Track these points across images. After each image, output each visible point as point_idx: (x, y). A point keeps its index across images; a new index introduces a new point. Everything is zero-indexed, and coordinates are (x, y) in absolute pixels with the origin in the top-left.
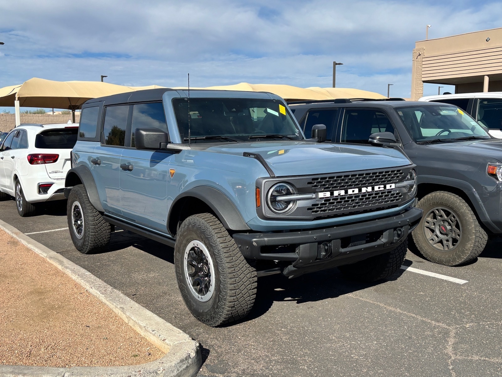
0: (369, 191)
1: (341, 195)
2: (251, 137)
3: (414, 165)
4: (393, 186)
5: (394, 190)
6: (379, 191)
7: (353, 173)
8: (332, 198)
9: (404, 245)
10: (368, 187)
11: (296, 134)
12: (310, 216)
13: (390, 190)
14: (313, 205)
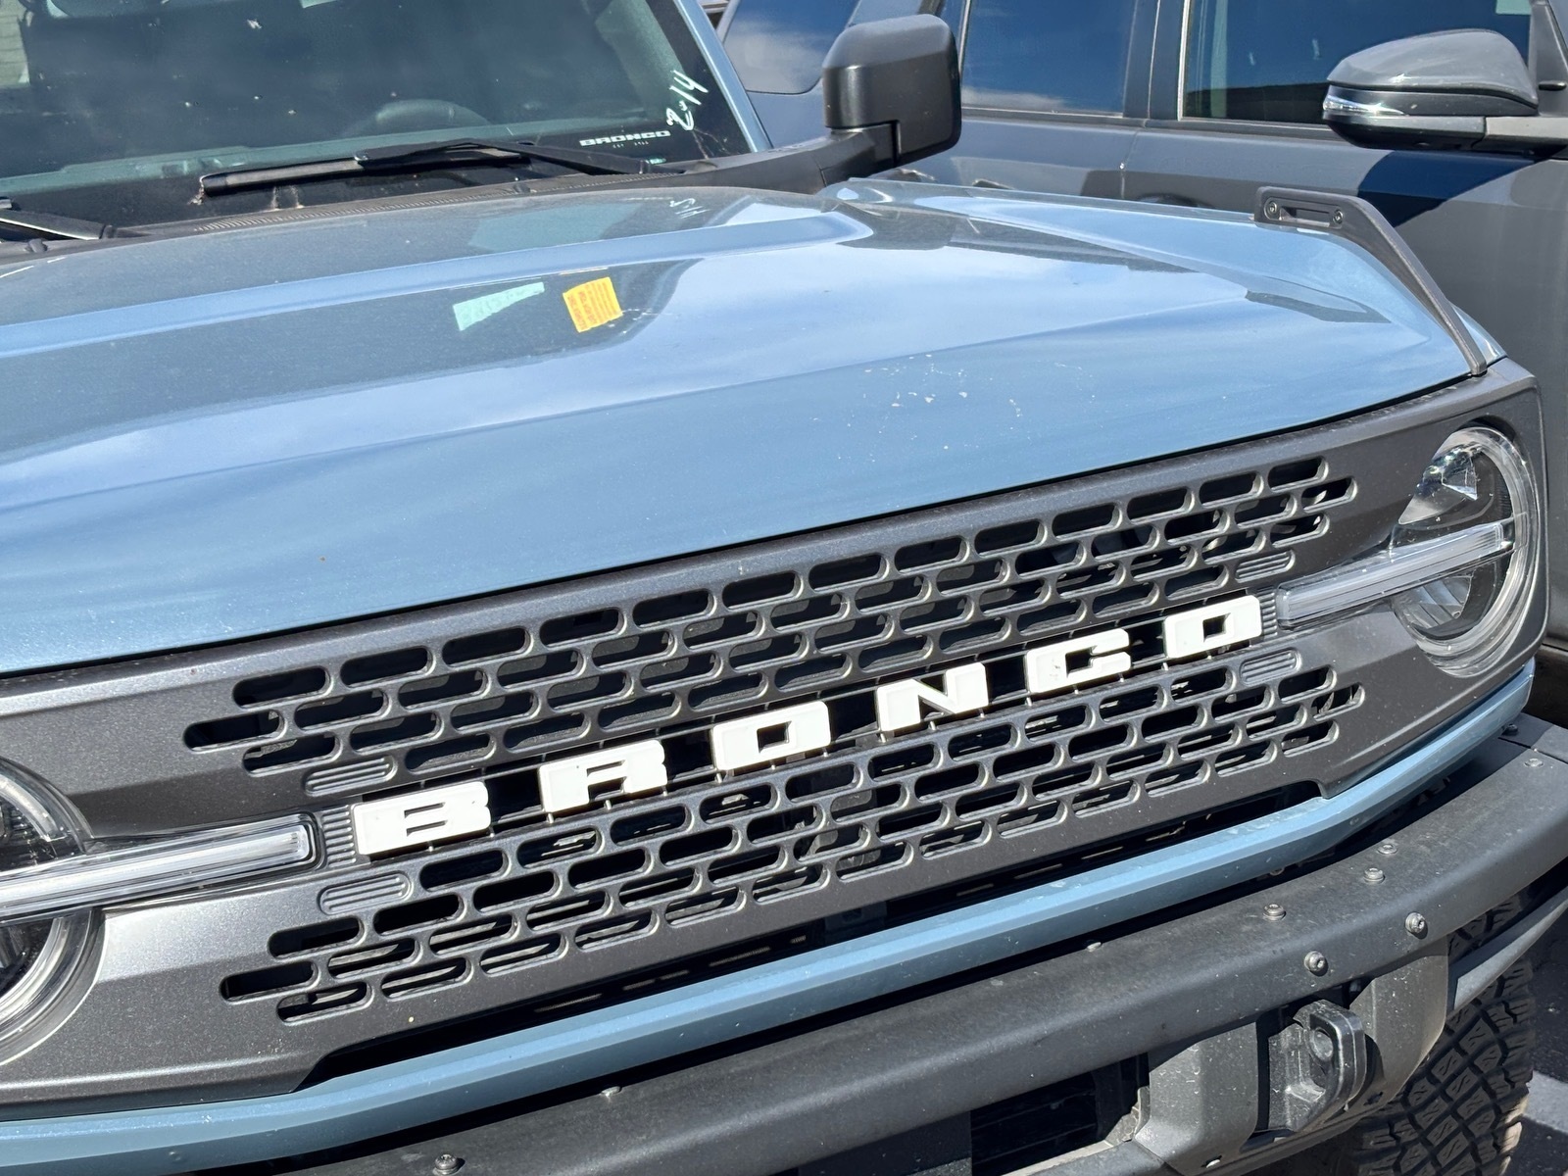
0: (957, 710)
1: (628, 788)
2: (219, 183)
3: (1508, 376)
4: (1243, 618)
5: (1253, 651)
6: (1083, 687)
7: (742, 567)
8: (510, 844)
9: (1496, 1029)
10: (951, 675)
11: (672, 116)
12: (262, 1047)
13: (1210, 665)
14: (282, 942)
